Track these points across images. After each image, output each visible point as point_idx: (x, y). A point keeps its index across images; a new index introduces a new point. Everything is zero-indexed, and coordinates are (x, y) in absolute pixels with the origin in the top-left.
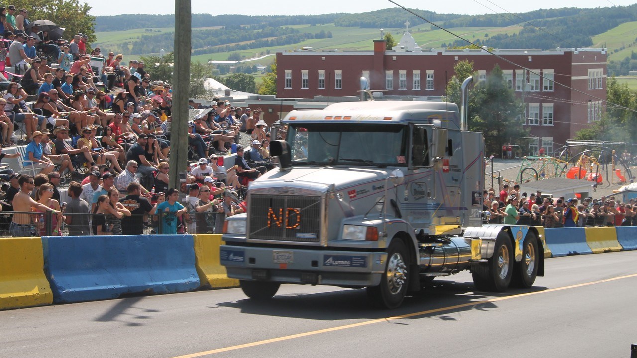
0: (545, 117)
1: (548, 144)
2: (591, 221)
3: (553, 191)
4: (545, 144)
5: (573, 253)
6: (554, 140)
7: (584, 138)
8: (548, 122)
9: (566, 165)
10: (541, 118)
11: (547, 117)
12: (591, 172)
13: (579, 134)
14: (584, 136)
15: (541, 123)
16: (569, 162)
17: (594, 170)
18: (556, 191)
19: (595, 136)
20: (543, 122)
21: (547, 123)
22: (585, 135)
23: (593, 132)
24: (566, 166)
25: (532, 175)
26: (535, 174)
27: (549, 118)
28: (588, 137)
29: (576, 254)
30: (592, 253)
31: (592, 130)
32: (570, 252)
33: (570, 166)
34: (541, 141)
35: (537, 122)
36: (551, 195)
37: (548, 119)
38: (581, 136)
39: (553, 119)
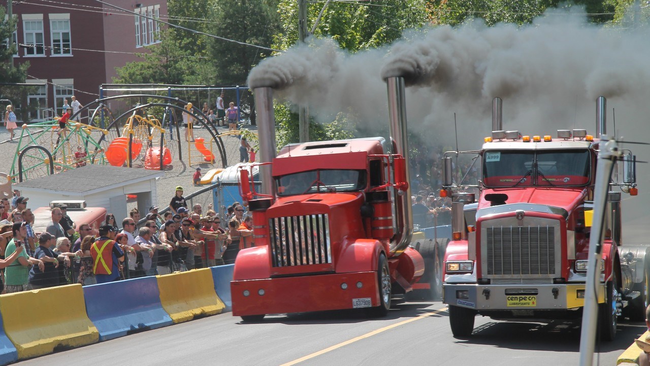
0: (54, 41)
1: (64, 92)
2: (164, 259)
3: (85, 194)
4: (58, 92)
5: (137, 327)
6: (75, 85)
7: (132, 80)
8: (62, 51)
9: (104, 135)
10: (48, 43)
11: (59, 41)
12: (151, 145)
13: (122, 72)
14: (131, 75)
15: (48, 52)
16: (108, 130)
17: (156, 140)
18: (90, 193)
19: (153, 76)
20: (52, 51)
21: (60, 53)
22: (134, 74)
23: (149, 67)
24: (103, 138)
25: (40, 160)
26: (47, 158)
27: (64, 41)
28: (138, 77)
29: (143, 329)
30: (172, 323)
31: (146, 64)
32: (132, 327)
33: (111, 135)
34: (51, 87)
35: (40, 50)
36: (82, 202)
37: (61, 43)
38: (127, 75)
39: (70, 43)
